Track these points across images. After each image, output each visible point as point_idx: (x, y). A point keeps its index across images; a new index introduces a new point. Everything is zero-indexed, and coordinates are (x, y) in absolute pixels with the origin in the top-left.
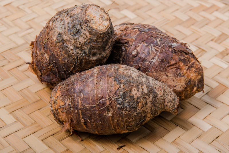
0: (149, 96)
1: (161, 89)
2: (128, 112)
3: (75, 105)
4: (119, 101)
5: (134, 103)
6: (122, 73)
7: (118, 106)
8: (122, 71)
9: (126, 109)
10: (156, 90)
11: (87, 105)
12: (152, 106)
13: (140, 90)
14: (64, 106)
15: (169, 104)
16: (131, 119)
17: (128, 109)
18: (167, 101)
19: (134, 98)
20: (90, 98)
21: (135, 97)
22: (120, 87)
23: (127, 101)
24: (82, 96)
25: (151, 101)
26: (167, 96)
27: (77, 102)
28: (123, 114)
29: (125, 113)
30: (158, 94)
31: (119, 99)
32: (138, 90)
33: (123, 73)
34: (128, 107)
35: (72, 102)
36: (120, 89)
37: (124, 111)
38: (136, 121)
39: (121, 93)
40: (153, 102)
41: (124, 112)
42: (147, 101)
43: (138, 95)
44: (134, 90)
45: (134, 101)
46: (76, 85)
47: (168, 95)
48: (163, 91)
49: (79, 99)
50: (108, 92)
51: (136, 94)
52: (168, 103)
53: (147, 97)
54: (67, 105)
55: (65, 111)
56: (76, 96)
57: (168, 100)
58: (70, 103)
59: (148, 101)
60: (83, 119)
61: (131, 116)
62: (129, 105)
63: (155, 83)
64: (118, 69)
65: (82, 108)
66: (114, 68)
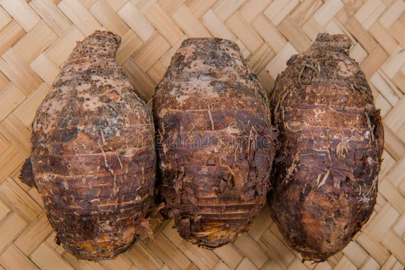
0: (96, 81)
1: (80, 61)
2: (126, 118)
3: (112, 212)
4: (108, 133)
5: (110, 107)
6: (54, 128)
7: (118, 134)
8: (50, 128)
9: (121, 121)
10: (83, 70)
11: (114, 191)
12: (113, 77)
13: (87, 96)
14: (112, 234)
15: (107, 48)
16: (138, 114)
17: (122, 118)
18: (102, 51)
19: (103, 106)
20: (102, 185)
21: (100, 104)
22: (83, 131)
23: (108, 120)
24: (97, 200)
25: (105, 78)
26: (93, 51)
27: (107, 209)
28: (130, 127)
29: (127, 123)
30: (92, 66)
31: (106, 133)
32: (87, 99)
33: (53, 126)
34: (118, 118)
35: (107, 220)
36: (86, 132)
37: (124, 124)
38: (139, 105)
39: (94, 130)
40: (105, 75)
41: (127, 125)
42: (106, 86)
43: (95, 99)
44: (87, 106)
45: (107, 108)
46: (75, 212)
47: (92, 49)
48: (84, 57)
49: (102, 205)
50: (93, 153)
51: (95, 103)
52: (105, 50)
53: (98, 84)
54: (109, 228)
55: (119, 231)
56: (96, 212)
57: (101, 49)
58: (108, 222)
59: (105, 84)
60: (136, 199)
61: (133, 114)
62: (116, 116)
63: (70, 71)
64: (45, 135)
65: (117, 200)
66: (42, 144)
